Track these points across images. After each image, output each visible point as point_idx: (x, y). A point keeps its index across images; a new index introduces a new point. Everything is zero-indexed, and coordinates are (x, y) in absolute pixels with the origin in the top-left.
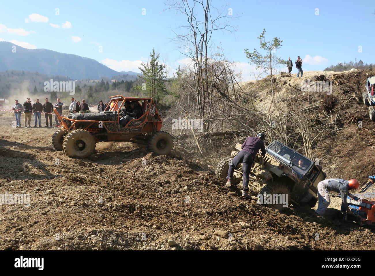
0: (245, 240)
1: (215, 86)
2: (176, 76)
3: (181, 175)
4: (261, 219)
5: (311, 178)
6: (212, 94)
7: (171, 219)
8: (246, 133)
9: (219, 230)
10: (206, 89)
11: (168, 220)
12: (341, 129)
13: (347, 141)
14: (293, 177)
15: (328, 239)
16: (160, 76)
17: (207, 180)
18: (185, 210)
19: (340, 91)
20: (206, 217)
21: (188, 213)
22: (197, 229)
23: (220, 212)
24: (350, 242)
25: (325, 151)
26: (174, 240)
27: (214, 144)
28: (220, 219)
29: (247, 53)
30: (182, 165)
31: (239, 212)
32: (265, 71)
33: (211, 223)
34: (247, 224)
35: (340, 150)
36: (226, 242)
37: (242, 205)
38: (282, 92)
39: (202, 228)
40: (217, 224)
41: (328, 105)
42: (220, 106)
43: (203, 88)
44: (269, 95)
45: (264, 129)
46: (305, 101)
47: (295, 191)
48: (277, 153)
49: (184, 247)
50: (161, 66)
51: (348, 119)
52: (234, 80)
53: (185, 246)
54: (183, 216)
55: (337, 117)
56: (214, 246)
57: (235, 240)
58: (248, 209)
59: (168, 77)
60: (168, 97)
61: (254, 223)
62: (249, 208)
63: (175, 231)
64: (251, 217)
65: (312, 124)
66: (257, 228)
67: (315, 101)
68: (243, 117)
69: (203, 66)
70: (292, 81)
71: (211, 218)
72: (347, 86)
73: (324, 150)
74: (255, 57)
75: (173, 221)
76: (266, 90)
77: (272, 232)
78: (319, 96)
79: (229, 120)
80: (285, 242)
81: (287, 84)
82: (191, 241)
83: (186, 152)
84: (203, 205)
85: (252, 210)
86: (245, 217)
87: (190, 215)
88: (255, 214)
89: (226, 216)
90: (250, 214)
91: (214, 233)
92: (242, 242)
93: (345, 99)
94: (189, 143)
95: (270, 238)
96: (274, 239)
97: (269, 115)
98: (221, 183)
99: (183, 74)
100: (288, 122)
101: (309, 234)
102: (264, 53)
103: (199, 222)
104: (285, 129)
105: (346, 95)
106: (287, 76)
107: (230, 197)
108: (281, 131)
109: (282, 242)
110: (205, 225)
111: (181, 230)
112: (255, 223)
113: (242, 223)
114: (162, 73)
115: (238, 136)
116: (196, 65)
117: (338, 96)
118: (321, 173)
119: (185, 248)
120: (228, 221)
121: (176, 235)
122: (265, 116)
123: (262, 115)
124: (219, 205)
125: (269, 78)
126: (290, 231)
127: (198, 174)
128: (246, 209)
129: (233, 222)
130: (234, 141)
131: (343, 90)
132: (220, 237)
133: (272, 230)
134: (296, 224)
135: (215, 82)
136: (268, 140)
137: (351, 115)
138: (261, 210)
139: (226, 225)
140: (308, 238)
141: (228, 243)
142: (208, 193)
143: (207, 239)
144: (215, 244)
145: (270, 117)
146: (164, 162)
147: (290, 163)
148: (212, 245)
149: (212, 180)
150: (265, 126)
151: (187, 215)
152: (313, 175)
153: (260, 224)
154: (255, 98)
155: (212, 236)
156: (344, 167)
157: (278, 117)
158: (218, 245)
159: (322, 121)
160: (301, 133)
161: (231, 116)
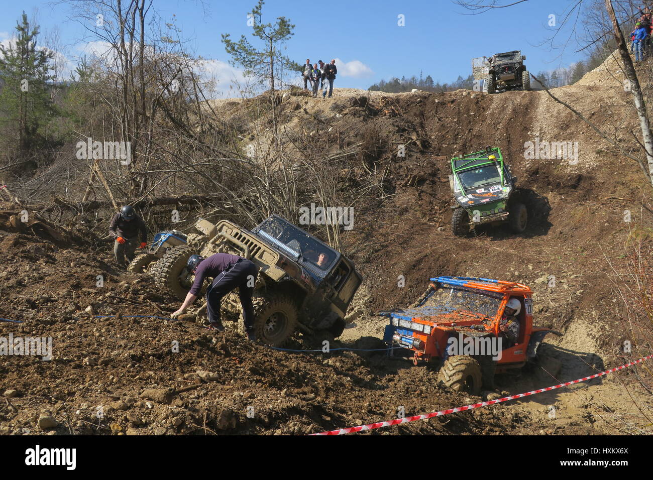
0: (203, 404)
1: (160, 104)
2: (78, 78)
3: (79, 283)
4: (240, 362)
5: (336, 284)
6: (153, 120)
7: (50, 374)
8: (220, 199)
9: (154, 388)
10: (141, 110)
11: (42, 376)
12: (390, 197)
13: (399, 218)
14: (304, 282)
15: (359, 391)
16: (41, 74)
17: (136, 292)
18: (82, 354)
19: (391, 128)
20: (128, 366)
21: (90, 360)
22: (105, 390)
23: (159, 354)
24: (394, 393)
25: (363, 235)
26: (54, 415)
27: (156, 222)
28: (158, 368)
29: (228, 42)
30: (83, 264)
31: (196, 353)
32: (261, 82)
33: (138, 377)
34: (211, 374)
35: (387, 233)
36: (164, 410)
37: (205, 337)
38: (291, 125)
39: (118, 388)
40: (149, 377)
41: (371, 152)
42: (171, 144)
43: (135, 106)
44: (267, 129)
45: (255, 194)
46: (333, 144)
47: (307, 309)
48: (276, 238)
49: (74, 428)
50: (43, 53)
51: (403, 179)
52: (200, 95)
53: (78, 425)
54: (79, 366)
55: (385, 174)
56: (141, 420)
57: (183, 405)
58: (215, 345)
59: (59, 79)
60: (58, 121)
61: (226, 371)
62: (216, 343)
63: (57, 398)
64: (221, 359)
65: (343, 186)
66: (231, 380)
67: (349, 144)
68: (216, 168)
69: (134, 60)
70: (311, 103)
71: (139, 366)
72: (403, 120)
73: (361, 233)
74: (241, 51)
75: (54, 377)
76: (263, 119)
77: (259, 384)
78: (356, 136)
79: (186, 172)
80: (279, 401)
81: (302, 110)
82: (91, 414)
83: (94, 236)
84: (122, 343)
85: (223, 347)
86: (208, 361)
87: (93, 364)
88: (228, 354)
89: (171, 361)
90: (219, 354)
91: (141, 396)
92: (197, 407)
93: (399, 142)
94: (102, 219)
95: (252, 397)
96: (259, 398)
97: (266, 167)
98: (165, 299)
99: (93, 75)
100: (299, 181)
101: (326, 384)
102: (259, 45)
103: (111, 377)
104: (295, 194)
105: (402, 135)
106: (301, 94)
107: (180, 324)
108: (286, 197)
109: (273, 401)
110: (125, 382)
111: (71, 394)
112: (228, 371)
113: (202, 371)
114: (46, 69)
115: (205, 206)
116: (121, 58)
117: (388, 137)
118: (353, 274)
119: (76, 430)
120: (175, 370)
121: (59, 404)
122: (258, 168)
123: (253, 166)
124: (158, 341)
125: (268, 95)
126: (292, 381)
127: (116, 282)
128: (211, 346)
129: (183, 372)
130: (196, 215)
131: (397, 126)
132: (153, 402)
133: (260, 381)
134: (305, 367)
135: (161, 96)
136: (262, 215)
137: (408, 171)
138: (241, 346)
139: (168, 378)
140: (324, 391)
141: (170, 411)
142: (135, 319)
143: (125, 408)
144: (142, 416)
145: (268, 170)
146: (42, 257)
147: (299, 257)
148: (135, 419)
149: (145, 292)
150: (257, 187)
151: (86, 364)
152: (338, 278)
153: (237, 371)
154: (241, 133)
155: (136, 401)
156: (393, 262)
157: (282, 171)
158: (149, 417)
159: (361, 181)
160: (323, 201)
161: (193, 166)
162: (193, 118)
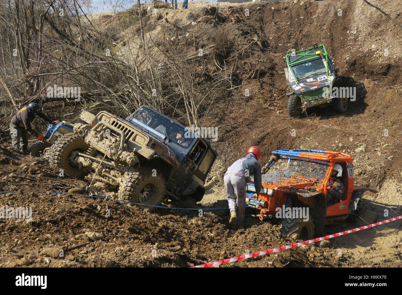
1: (46, 19)
4: (121, 224)
5: (196, 159)
6: (41, 32)
8: (100, 95)
9: (51, 247)
10: (31, 25)
12: (238, 88)
13: (246, 104)
14: (170, 159)
15: (217, 242)
17: (34, 172)
19: (237, 32)
20: (30, 231)
22: (12, 250)
23: (55, 221)
24: (245, 243)
25: (217, 119)
28: (54, 231)
31: (85, 218)
33: (38, 239)
34: (97, 234)
35: (236, 117)
36: (60, 264)
37: (91, 206)
38: (155, 32)
39: (22, 248)
40: (47, 239)
41: (221, 52)
42: (57, 52)
43: (26, 21)
44: (136, 37)
45: (128, 89)
46: (190, 46)
47: (174, 180)
48: (146, 124)
51: (248, 73)
52: (79, 10)
55: (233, 70)
57: (74, 259)
58: (100, 212)
61: (109, 231)
62: (101, 210)
64: (105, 222)
65: (199, 80)
66: (113, 238)
67: (203, 46)
70: (171, 14)
71: (38, 231)
72: (246, 25)
73: (215, 118)
76: (132, 28)
77: (136, 241)
78: (208, 39)
80: (152, 253)
81: (164, 20)
85: (106, 213)
86: (94, 224)
88: (110, 218)
89: (64, 225)
90: (104, 219)
92: (86, 260)
93: (244, 43)
94: (4, 115)
95: (130, 250)
96: (136, 251)
97: (136, 68)
100: (164, 78)
101: (190, 238)
104: (160, 89)
105: (245, 37)
106: (162, 7)
107: (71, 196)
109: (147, 253)
112: (111, 232)
113: (90, 233)
115: (88, 101)
117: (234, 39)
118: (210, 151)
120: (68, 232)
122: (130, 68)
123: (126, 67)
124: (53, 210)
125: (135, 8)
126: (163, 237)
127: (18, 164)
128: (96, 212)
129: (75, 234)
130: (81, 109)
131: (242, 30)
133: (137, 238)
134: (173, 226)
135: (47, 12)
136: (135, 106)
137: (251, 67)
138: (121, 211)
139: (63, 239)
140: (189, 244)
142: (34, 194)
145: (138, 70)
147: (165, 139)
149: (41, 171)
150: (129, 84)
152: (198, 154)
153: (118, 231)
154: (115, 40)
157: (149, 70)
159: (214, 75)
160: (183, 93)
161: (76, 69)
162: (74, 29)
